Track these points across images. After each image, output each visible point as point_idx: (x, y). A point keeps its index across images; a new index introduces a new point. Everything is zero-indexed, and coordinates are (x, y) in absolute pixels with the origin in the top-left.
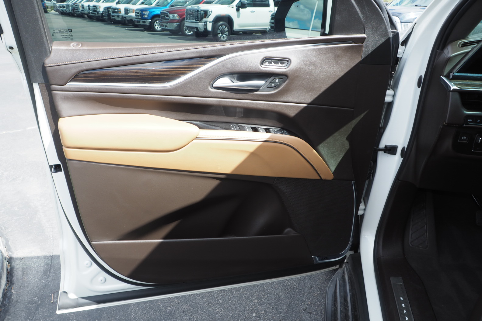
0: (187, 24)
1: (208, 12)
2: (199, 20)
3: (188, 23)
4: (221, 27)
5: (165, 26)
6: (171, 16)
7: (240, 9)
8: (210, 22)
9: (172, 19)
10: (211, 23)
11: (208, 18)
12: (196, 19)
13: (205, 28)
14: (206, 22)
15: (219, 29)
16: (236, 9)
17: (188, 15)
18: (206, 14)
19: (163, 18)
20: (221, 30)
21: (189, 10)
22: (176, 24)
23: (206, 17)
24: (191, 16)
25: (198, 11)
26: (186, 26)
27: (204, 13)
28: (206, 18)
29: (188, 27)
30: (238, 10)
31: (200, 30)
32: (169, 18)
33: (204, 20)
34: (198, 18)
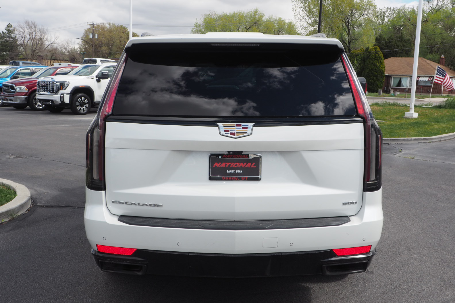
0: (38, 97)
1: (65, 84)
2: (54, 92)
3: (41, 95)
4: (80, 99)
5: (9, 100)
6: (18, 89)
7: (101, 79)
8: (67, 94)
9: (19, 91)
10: (69, 96)
11: (65, 90)
12: (51, 92)
13: (62, 100)
14: (63, 94)
15: (78, 101)
16: (97, 80)
17: (41, 87)
18: (62, 86)
19: (8, 91)
20: (81, 102)
21: (42, 82)
22: (23, 97)
23: (62, 88)
24: (44, 88)
25: (53, 83)
26: (38, 99)
27: (60, 85)
28: (62, 90)
29: (41, 100)
30: (98, 81)
31: (56, 103)
32: (15, 91)
33: (61, 92)
34: (53, 90)
